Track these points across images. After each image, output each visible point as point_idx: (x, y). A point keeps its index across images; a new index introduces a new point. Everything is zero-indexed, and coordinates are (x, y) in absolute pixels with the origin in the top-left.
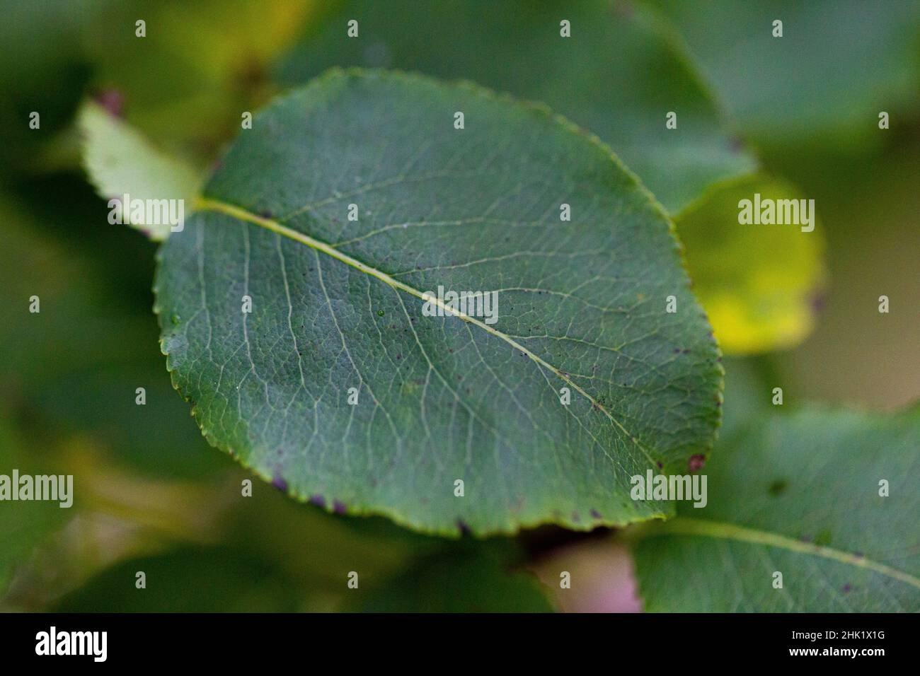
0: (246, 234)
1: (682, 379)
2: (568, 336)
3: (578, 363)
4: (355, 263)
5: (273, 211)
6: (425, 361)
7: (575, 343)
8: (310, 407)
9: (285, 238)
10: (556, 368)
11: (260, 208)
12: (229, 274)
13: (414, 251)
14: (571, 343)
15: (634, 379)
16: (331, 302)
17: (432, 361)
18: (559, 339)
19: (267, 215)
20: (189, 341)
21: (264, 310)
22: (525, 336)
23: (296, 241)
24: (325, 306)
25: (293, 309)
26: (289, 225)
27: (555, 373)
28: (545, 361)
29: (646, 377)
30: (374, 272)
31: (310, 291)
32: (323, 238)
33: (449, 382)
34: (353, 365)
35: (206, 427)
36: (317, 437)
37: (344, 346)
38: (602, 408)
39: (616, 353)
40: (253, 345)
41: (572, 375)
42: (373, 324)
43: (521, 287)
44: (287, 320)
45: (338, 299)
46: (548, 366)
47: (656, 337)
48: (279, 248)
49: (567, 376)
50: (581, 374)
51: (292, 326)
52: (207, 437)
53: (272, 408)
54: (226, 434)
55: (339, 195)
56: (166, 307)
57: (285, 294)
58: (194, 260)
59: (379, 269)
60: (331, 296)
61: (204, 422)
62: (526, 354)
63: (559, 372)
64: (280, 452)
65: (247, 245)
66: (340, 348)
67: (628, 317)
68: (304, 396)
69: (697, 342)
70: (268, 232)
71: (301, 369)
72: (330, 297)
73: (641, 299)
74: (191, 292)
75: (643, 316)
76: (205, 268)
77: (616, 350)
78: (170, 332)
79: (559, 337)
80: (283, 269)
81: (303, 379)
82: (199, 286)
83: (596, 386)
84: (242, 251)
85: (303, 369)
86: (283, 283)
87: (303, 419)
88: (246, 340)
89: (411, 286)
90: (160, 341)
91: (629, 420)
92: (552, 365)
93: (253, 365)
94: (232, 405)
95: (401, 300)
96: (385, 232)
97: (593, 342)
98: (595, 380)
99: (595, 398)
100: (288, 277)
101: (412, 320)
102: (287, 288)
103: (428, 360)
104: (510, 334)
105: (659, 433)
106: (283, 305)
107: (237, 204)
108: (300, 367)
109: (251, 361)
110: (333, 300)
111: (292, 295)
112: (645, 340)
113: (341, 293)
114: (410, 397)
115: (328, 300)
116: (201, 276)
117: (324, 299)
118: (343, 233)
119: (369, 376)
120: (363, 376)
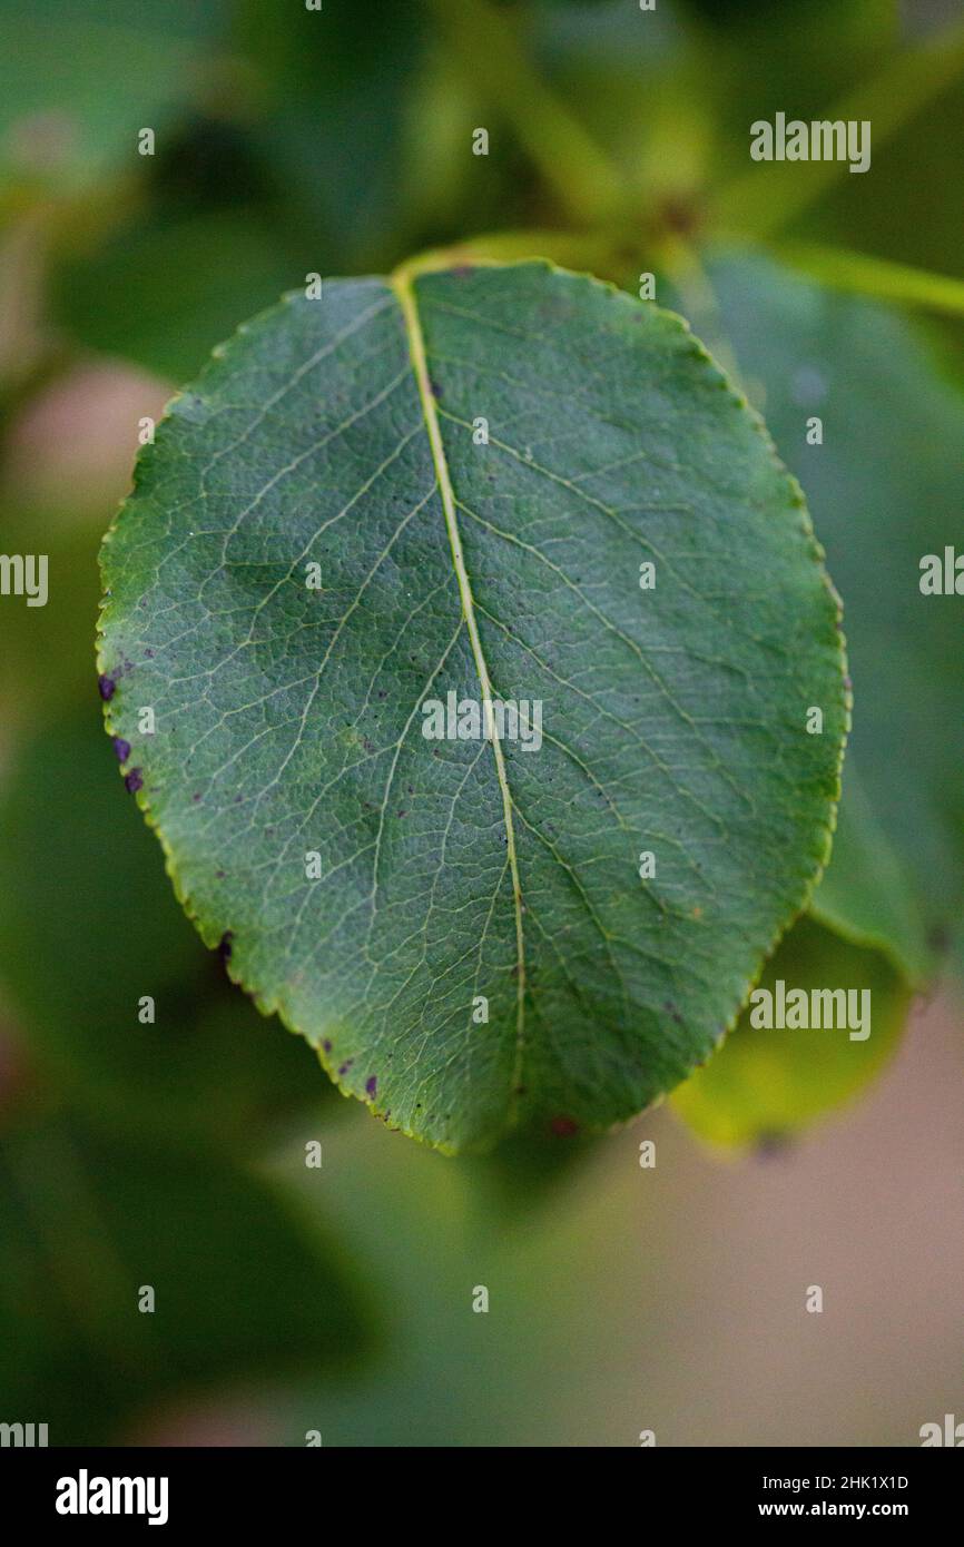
0: (397, 381)
1: (641, 1039)
2: (573, 870)
3: (551, 908)
4: (457, 548)
5: (447, 393)
6: (401, 730)
7: (571, 883)
8: (237, 640)
9: (426, 434)
10: (522, 888)
11: (441, 372)
12: (328, 406)
13: (527, 606)
14: (569, 880)
15: (593, 984)
16: (386, 558)
17: (406, 738)
18: (560, 862)
19: (436, 390)
20: (206, 428)
21: (315, 485)
22: (529, 822)
23: (429, 450)
24: (375, 555)
25: (342, 521)
26: (444, 426)
27: (513, 892)
28: (519, 870)
29: (606, 996)
30: (463, 578)
31: (379, 522)
32: (459, 483)
33: (396, 780)
34: (330, 647)
35: (116, 534)
36: (204, 681)
37: (344, 619)
38: (522, 977)
39: (604, 939)
40: (260, 508)
41: (530, 912)
42: (398, 630)
43: (588, 766)
44: (322, 524)
45: (396, 563)
46: (515, 879)
47: (665, 968)
48: (405, 440)
49: (523, 909)
50: (540, 922)
51: (320, 536)
52: (103, 547)
53: (200, 596)
54: (125, 566)
55: (529, 457)
56: (230, 361)
57: (354, 493)
58: (318, 343)
59: (472, 583)
60: (393, 552)
61: (119, 528)
62: (507, 841)
63: (520, 897)
64: (149, 653)
65: (383, 395)
66: (339, 615)
67: (660, 917)
68: (245, 619)
69: (700, 1020)
70: (418, 406)
71: (275, 589)
72: (390, 551)
73: (697, 914)
74: (272, 375)
75: (677, 933)
76: (316, 368)
77: (608, 936)
78: (201, 395)
79: (563, 860)
80: (383, 466)
81: (264, 602)
82: (287, 377)
83: (541, 949)
84: (370, 397)
85: (276, 593)
86: (366, 479)
87: (216, 643)
88: (260, 495)
89: (481, 640)
90: (179, 393)
91: (538, 1018)
92: (520, 881)
93: (235, 529)
94: (164, 546)
95: (454, 641)
96: (525, 549)
97: (594, 903)
98: (549, 943)
99: (526, 960)
100: (378, 481)
101: (440, 673)
102: (364, 489)
103: (404, 733)
104: (516, 803)
105: (555, 1061)
106: (338, 503)
107: (426, 339)
108: (277, 586)
109: (238, 522)
110: (390, 558)
111: (359, 503)
112: (652, 960)
113: (406, 559)
114: (341, 749)
115: (386, 553)
116: (302, 371)
117: (384, 545)
118: (483, 503)
119: (331, 680)
120: (325, 671)
